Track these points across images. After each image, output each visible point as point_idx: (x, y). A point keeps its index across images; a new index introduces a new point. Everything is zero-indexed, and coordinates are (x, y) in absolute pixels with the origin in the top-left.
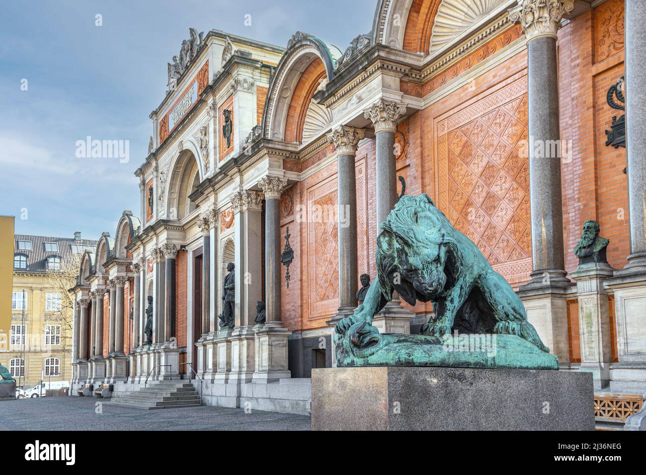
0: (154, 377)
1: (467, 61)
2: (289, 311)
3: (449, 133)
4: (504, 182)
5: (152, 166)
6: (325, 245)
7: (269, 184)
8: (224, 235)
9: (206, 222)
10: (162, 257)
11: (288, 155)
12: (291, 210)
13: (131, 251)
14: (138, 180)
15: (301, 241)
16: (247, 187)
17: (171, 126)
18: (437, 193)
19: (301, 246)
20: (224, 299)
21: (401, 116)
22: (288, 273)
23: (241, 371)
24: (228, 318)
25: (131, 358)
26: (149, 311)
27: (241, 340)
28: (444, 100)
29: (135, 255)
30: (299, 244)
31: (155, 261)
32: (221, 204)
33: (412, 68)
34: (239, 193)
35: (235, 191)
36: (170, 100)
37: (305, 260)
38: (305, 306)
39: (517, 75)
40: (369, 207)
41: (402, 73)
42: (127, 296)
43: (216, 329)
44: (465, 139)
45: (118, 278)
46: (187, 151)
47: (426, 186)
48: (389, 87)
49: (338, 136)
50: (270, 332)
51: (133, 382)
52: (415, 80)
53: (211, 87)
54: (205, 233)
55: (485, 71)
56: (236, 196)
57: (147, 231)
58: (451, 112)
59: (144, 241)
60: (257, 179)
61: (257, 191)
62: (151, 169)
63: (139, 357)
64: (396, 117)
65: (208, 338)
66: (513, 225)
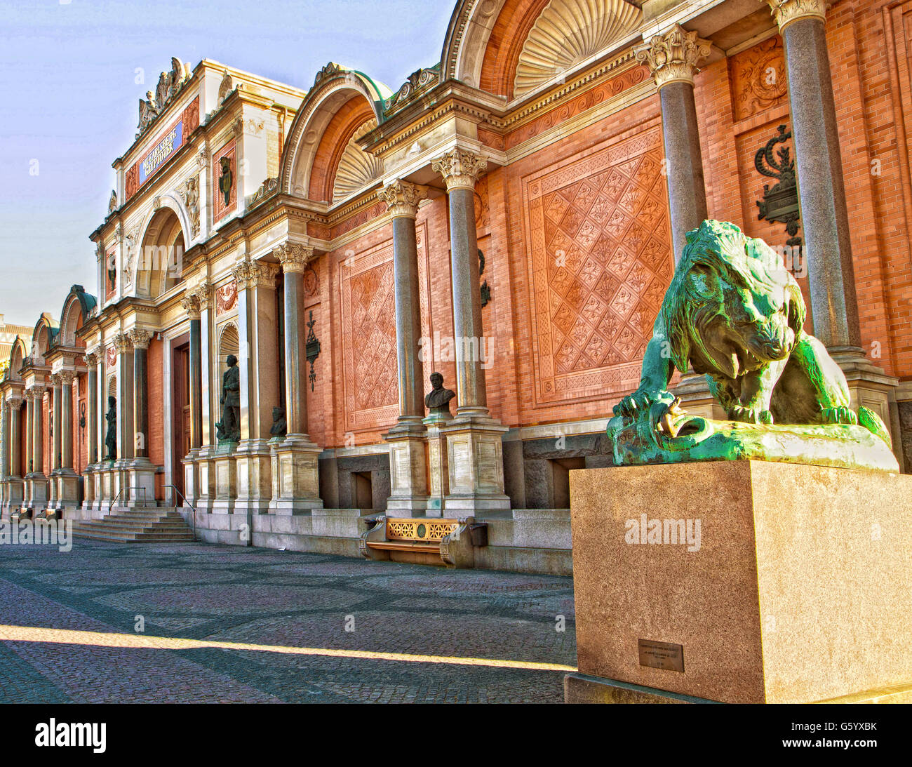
0: (120, 502)
1: (565, 109)
2: (314, 421)
3: (545, 197)
4: (624, 261)
5: (114, 228)
6: (368, 337)
7: (289, 253)
8: (223, 318)
9: (195, 301)
10: (130, 345)
11: (313, 217)
12: (316, 289)
13: (83, 338)
14: (94, 246)
15: (332, 330)
16: (257, 255)
17: (143, 178)
18: (530, 272)
19: (332, 336)
20: (222, 402)
21: (480, 171)
22: (312, 372)
23: (253, 498)
24: (229, 428)
25: (86, 478)
26: (111, 417)
27: (251, 457)
28: (536, 155)
29: (89, 343)
30: (328, 334)
31: (119, 351)
32: (216, 277)
33: (493, 113)
34: (245, 263)
35: (238, 262)
36: (141, 146)
37: (338, 355)
38: (339, 415)
39: (635, 129)
40: (432, 287)
41: (480, 118)
42: (76, 398)
43: (212, 442)
44: (566, 204)
45: (64, 372)
46: (166, 209)
47: (514, 262)
48: (465, 133)
49: (393, 192)
50: (293, 448)
51: (90, 508)
52: (495, 128)
53: (204, 129)
54: (192, 316)
55: (590, 122)
56: (240, 267)
57: (108, 311)
58: (547, 171)
59: (103, 325)
60: (273, 246)
61: (270, 261)
62: (114, 232)
63: (97, 476)
64: (475, 171)
65: (200, 454)
66: (639, 314)
